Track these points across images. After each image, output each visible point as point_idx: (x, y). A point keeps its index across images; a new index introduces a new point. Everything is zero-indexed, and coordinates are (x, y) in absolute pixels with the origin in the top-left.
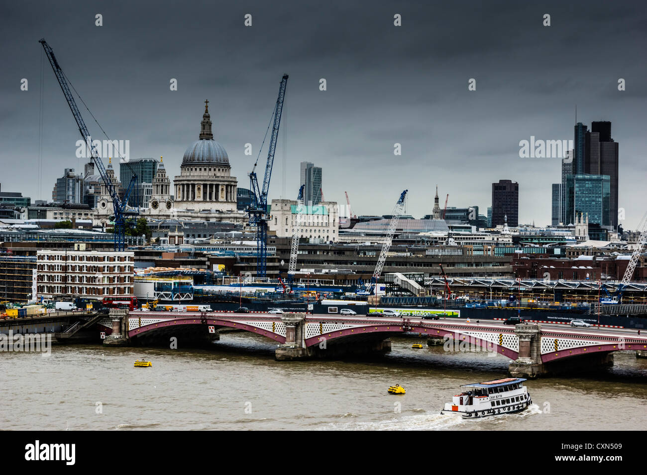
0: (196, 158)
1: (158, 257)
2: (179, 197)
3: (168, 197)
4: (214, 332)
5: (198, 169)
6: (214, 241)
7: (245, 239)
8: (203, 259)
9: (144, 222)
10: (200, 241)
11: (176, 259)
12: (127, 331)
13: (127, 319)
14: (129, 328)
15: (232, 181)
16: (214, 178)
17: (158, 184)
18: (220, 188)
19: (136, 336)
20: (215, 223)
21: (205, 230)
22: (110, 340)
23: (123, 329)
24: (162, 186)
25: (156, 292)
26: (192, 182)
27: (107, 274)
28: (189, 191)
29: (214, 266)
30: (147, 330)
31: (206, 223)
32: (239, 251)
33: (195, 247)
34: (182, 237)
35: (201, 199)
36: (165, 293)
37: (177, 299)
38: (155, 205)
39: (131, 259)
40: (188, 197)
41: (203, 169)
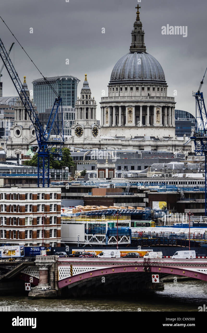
0: (126, 76)
1: (87, 194)
2: (107, 122)
3: (93, 122)
4: (158, 281)
5: (129, 89)
6: (151, 174)
7: (187, 170)
8: (140, 195)
9: (67, 153)
10: (134, 174)
11: (109, 196)
12: (56, 281)
13: (56, 267)
14: (59, 278)
15: (169, 103)
16: (148, 99)
17: (83, 107)
18: (155, 110)
19: (67, 287)
20: (150, 153)
21: (140, 160)
22: (37, 292)
23: (52, 278)
24: (87, 109)
25: (87, 235)
26: (122, 104)
27: (30, 214)
28: (118, 115)
29: (154, 203)
30: (80, 279)
31: (140, 152)
32: (182, 186)
33: (130, 181)
34: (113, 169)
35: (133, 124)
36: (98, 235)
37: (112, 243)
38: (79, 132)
39: (57, 196)
40: (117, 122)
41: (134, 88)
